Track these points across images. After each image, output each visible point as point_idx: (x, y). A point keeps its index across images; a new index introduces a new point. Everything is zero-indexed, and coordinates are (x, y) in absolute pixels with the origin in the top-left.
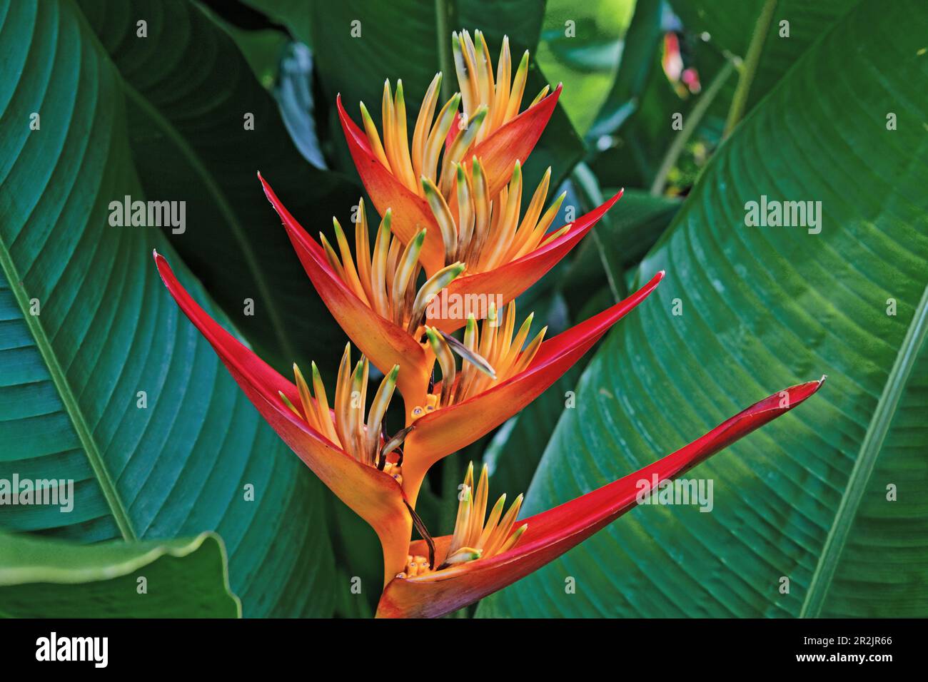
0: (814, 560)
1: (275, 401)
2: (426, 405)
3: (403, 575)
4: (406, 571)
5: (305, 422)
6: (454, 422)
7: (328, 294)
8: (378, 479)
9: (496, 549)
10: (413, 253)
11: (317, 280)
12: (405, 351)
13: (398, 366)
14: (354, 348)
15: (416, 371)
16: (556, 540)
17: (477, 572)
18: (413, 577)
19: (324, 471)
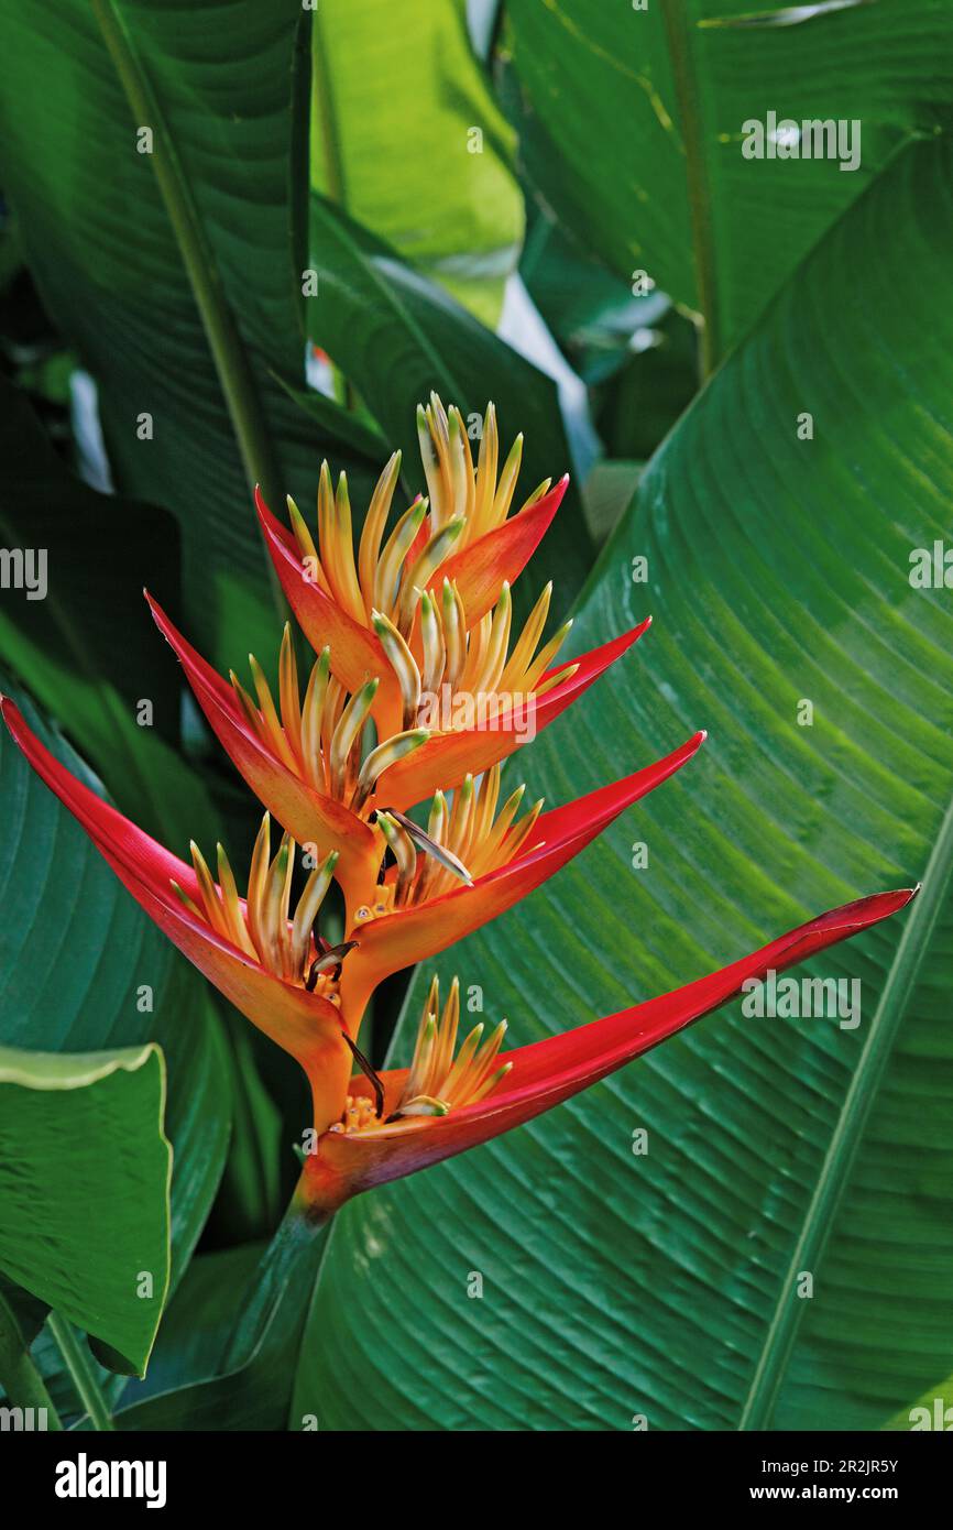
0: (834, 1111)
1: (165, 896)
2: (373, 904)
3: (338, 1128)
4: (344, 1120)
5: (209, 926)
6: (413, 928)
7: (240, 755)
8: (309, 1003)
9: (467, 1097)
10: (360, 708)
11: (226, 736)
12: (347, 833)
13: (337, 854)
14: (275, 824)
15: (360, 858)
16: (551, 1088)
17: (442, 1128)
18: (354, 1132)
19: (232, 989)
